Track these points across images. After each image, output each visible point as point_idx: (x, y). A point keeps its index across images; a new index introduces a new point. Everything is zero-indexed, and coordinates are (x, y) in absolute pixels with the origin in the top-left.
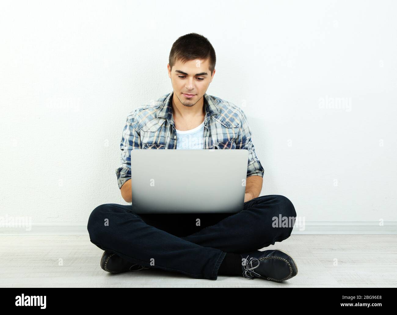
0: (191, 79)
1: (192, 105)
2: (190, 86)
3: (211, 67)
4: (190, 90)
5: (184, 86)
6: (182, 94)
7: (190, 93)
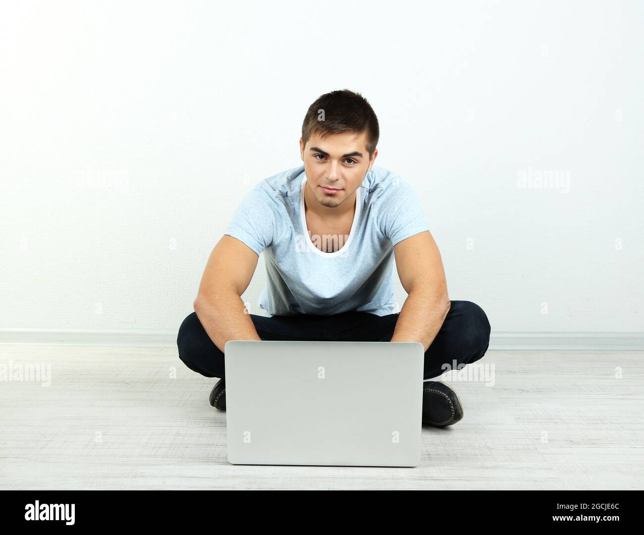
0: (335, 163)
1: (335, 204)
2: (333, 175)
3: (369, 146)
4: (332, 182)
5: (323, 174)
6: (320, 187)
7: (333, 185)
